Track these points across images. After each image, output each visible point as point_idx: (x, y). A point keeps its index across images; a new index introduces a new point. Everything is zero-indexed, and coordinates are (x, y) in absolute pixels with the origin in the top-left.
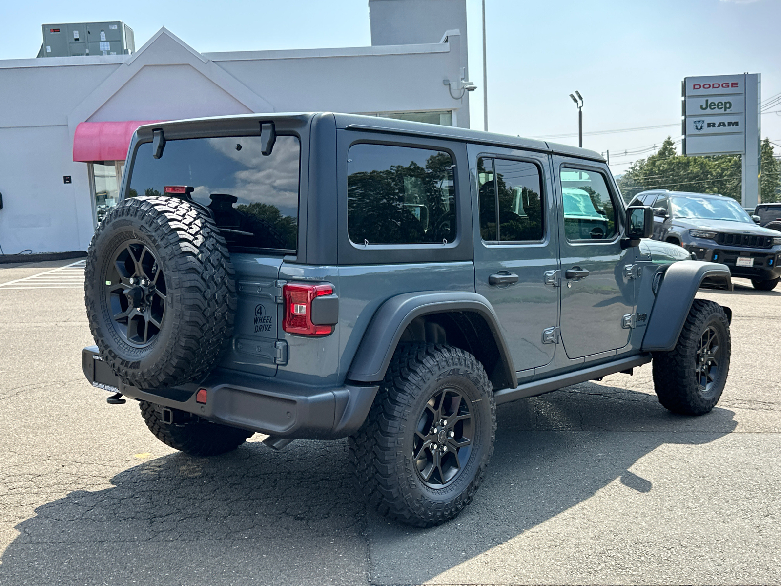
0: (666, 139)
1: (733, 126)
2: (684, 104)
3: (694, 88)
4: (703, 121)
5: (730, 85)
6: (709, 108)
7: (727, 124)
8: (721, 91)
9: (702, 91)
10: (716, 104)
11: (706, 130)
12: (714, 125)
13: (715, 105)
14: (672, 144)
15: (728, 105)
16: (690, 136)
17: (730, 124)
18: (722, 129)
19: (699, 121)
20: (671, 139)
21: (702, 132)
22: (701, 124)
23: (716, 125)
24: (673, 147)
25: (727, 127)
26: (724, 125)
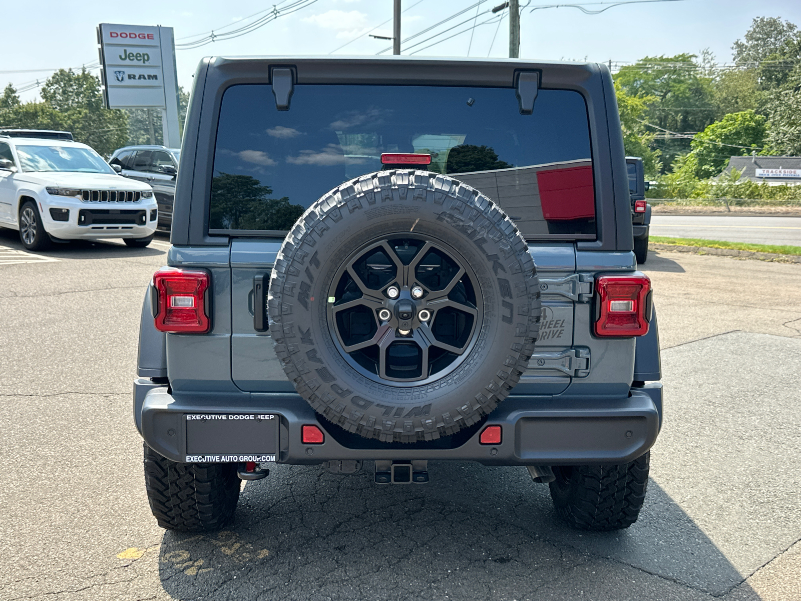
0: (7, 86)
1: (153, 79)
2: (102, 52)
3: (111, 36)
4: (124, 72)
5: (146, 36)
6: (128, 59)
7: (147, 77)
8: (137, 41)
9: (119, 40)
10: (135, 55)
11: (127, 82)
12: (134, 77)
13: (133, 56)
14: (14, 92)
15: (146, 57)
16: (112, 87)
17: (149, 77)
18: (142, 82)
19: (119, 72)
20: (12, 87)
21: (123, 84)
22: (121, 75)
23: (137, 77)
24: (17, 95)
25: (147, 80)
26: (144, 78)
